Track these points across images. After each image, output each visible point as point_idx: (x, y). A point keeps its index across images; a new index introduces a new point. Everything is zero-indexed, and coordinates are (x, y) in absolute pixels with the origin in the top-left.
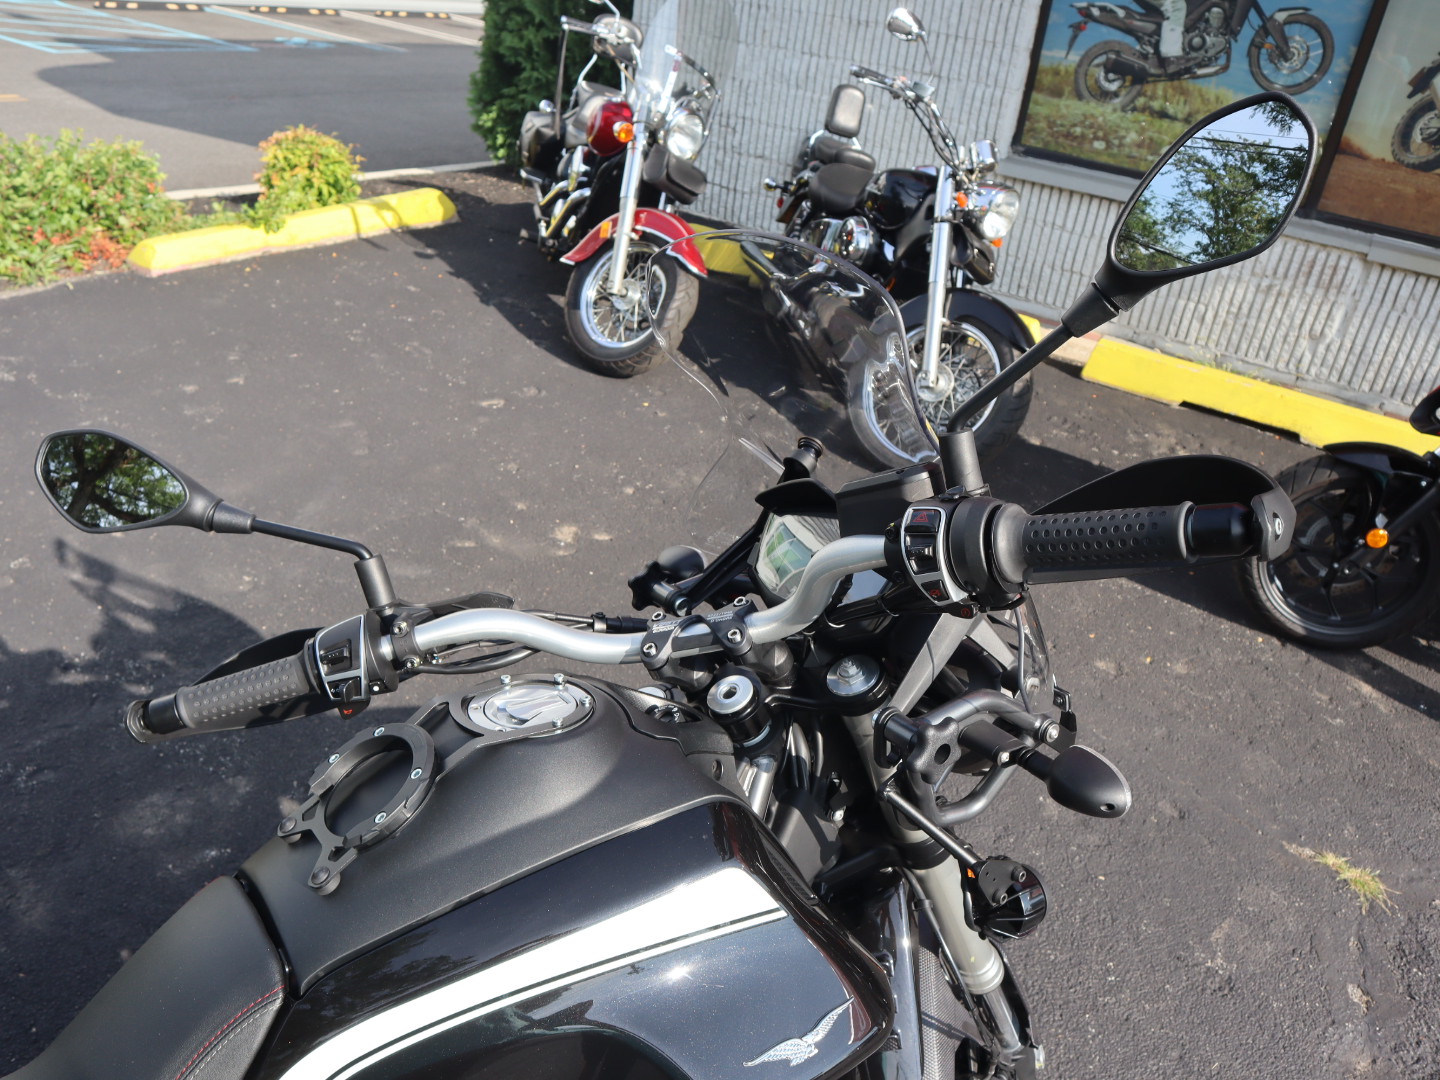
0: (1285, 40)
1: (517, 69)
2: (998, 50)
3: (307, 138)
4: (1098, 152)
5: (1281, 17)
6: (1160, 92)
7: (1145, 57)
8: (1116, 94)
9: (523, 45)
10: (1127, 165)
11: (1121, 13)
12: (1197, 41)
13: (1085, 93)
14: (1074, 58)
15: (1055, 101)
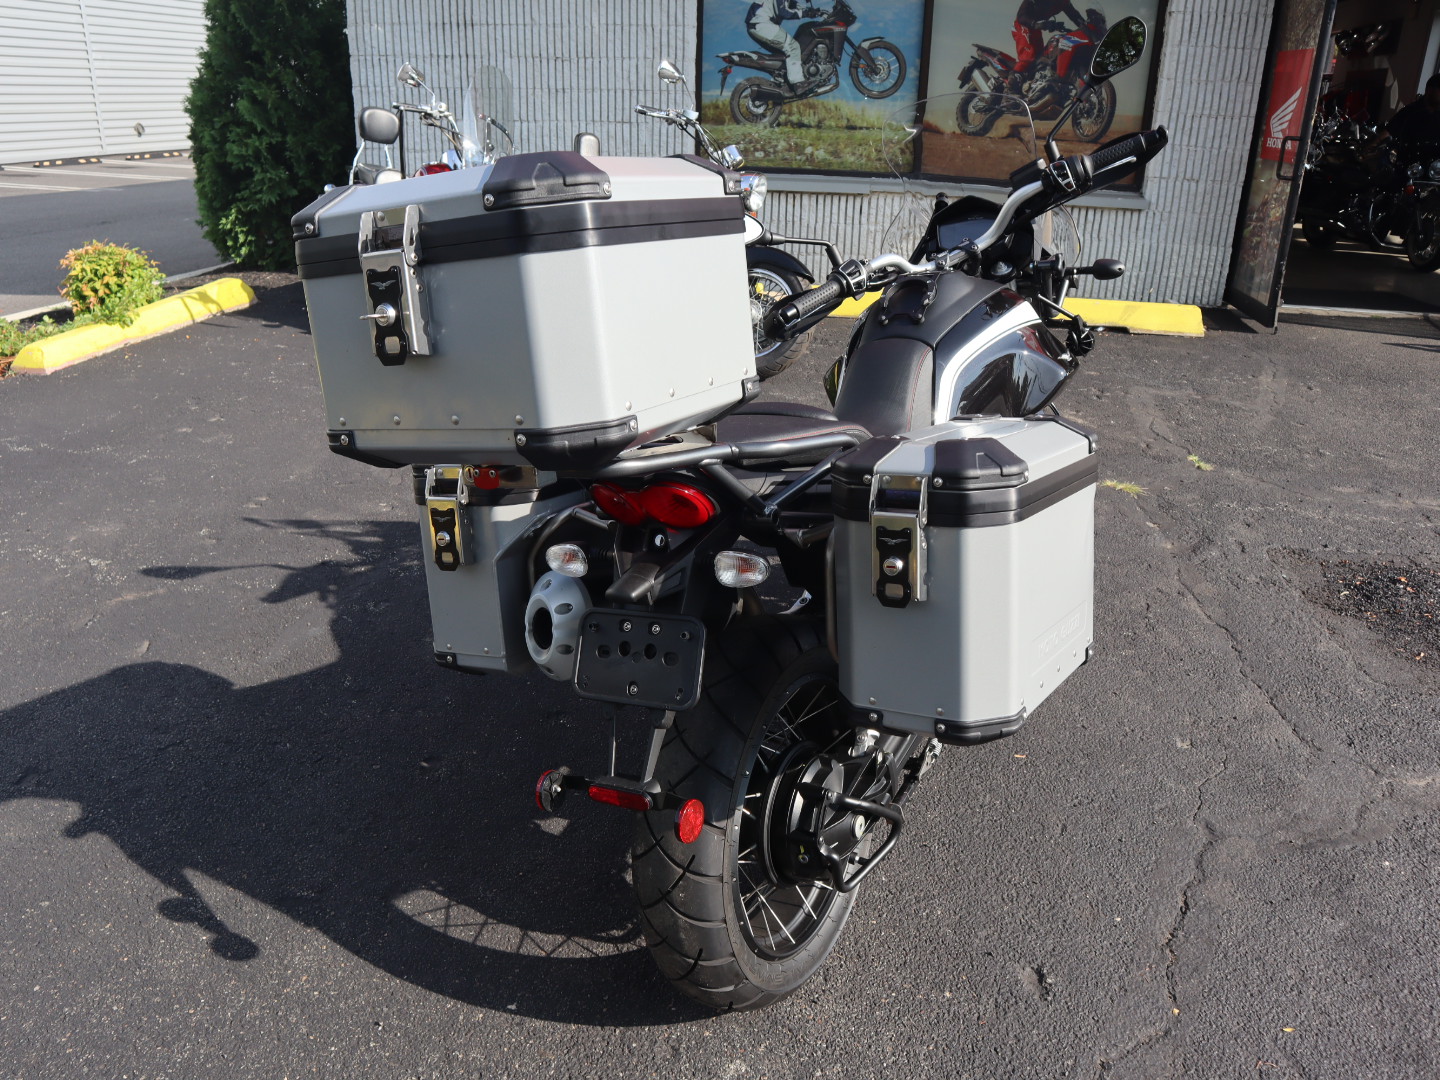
0: (873, 60)
1: (249, 173)
2: (672, 96)
3: (107, 249)
4: (761, 160)
5: (866, 45)
6: (795, 109)
7: (779, 85)
8: (763, 115)
9: (250, 152)
10: (783, 165)
11: (755, 57)
12: (813, 69)
13: (741, 118)
14: (727, 94)
15: (720, 127)
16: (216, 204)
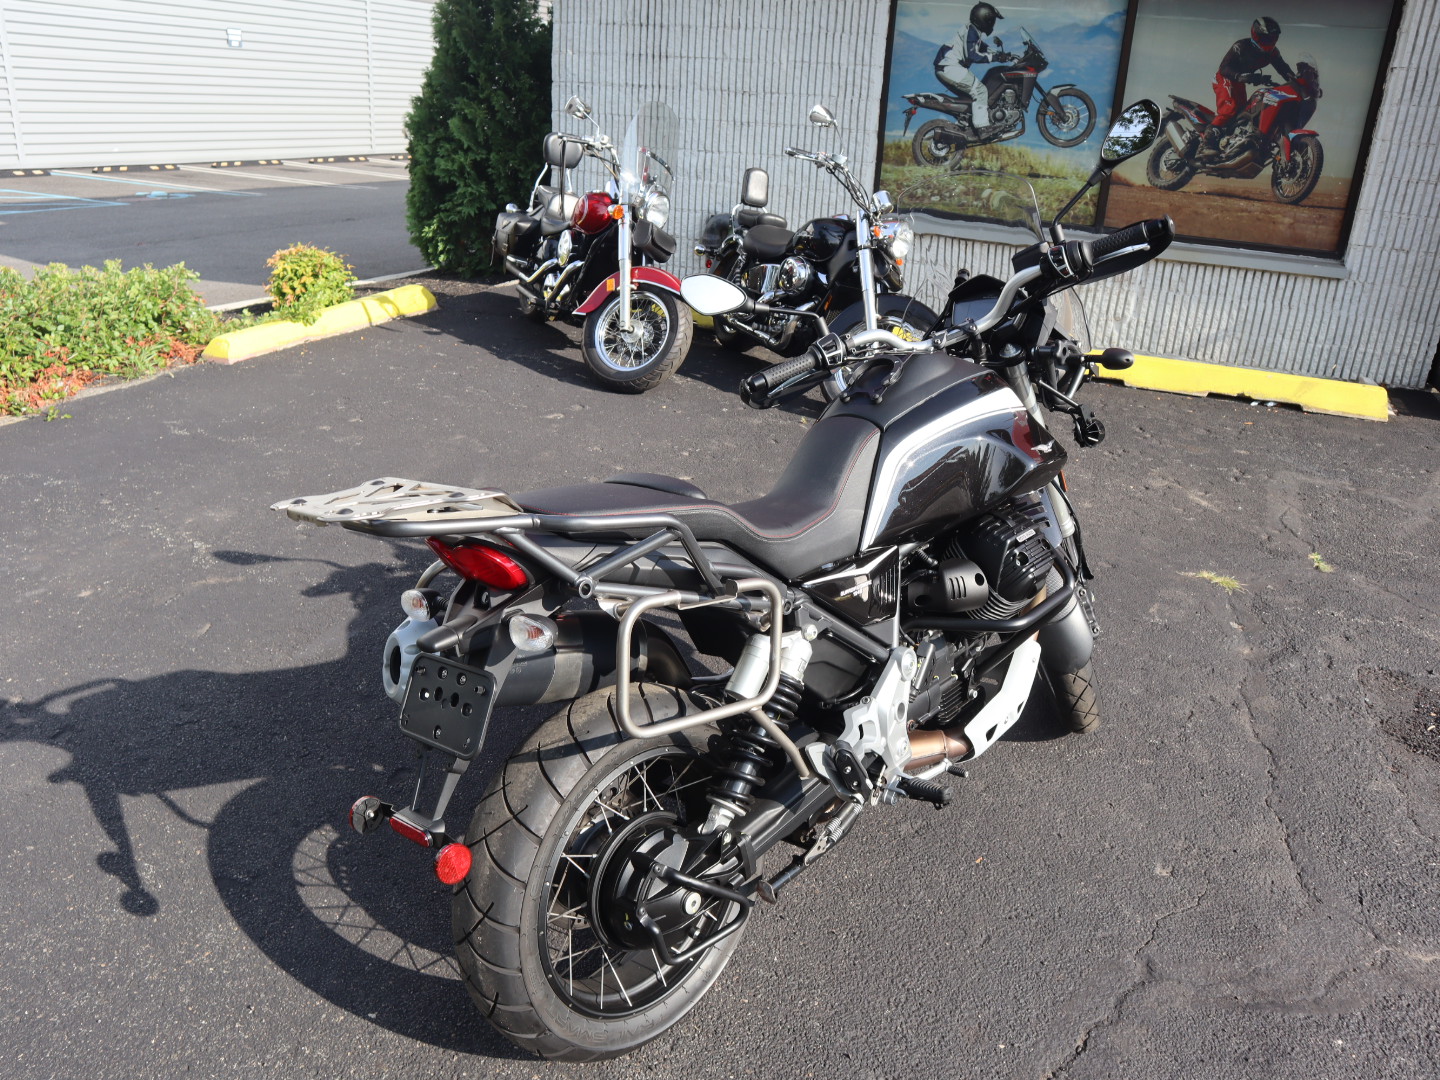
0: (1062, 108)
1: (453, 187)
2: (853, 134)
3: (309, 252)
4: (934, 203)
5: (1055, 92)
6: (978, 154)
7: (963, 129)
8: (945, 159)
9: (456, 167)
10: (958, 211)
11: (941, 99)
12: (999, 114)
13: (922, 160)
14: (910, 135)
15: (900, 168)
16: (423, 213)
